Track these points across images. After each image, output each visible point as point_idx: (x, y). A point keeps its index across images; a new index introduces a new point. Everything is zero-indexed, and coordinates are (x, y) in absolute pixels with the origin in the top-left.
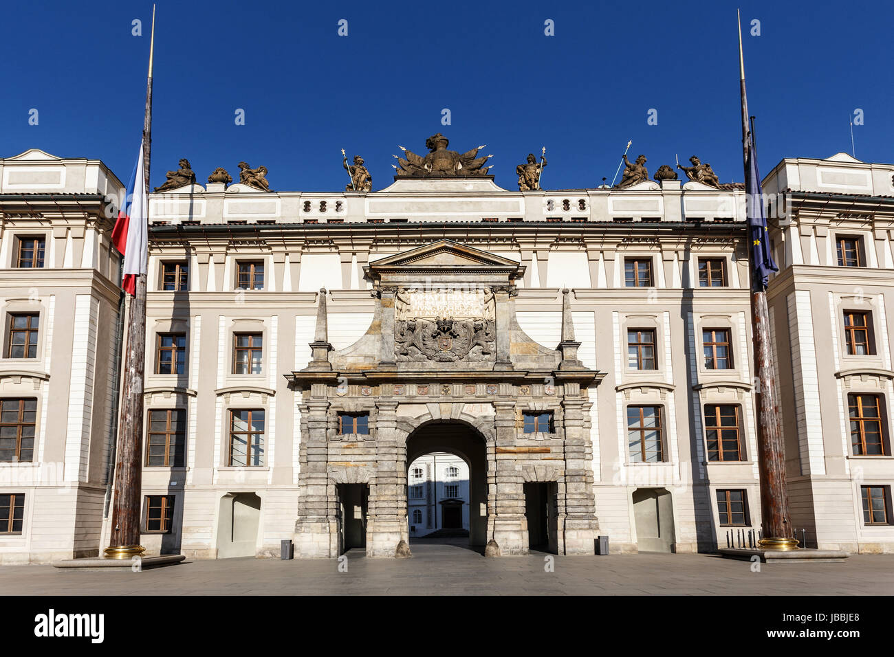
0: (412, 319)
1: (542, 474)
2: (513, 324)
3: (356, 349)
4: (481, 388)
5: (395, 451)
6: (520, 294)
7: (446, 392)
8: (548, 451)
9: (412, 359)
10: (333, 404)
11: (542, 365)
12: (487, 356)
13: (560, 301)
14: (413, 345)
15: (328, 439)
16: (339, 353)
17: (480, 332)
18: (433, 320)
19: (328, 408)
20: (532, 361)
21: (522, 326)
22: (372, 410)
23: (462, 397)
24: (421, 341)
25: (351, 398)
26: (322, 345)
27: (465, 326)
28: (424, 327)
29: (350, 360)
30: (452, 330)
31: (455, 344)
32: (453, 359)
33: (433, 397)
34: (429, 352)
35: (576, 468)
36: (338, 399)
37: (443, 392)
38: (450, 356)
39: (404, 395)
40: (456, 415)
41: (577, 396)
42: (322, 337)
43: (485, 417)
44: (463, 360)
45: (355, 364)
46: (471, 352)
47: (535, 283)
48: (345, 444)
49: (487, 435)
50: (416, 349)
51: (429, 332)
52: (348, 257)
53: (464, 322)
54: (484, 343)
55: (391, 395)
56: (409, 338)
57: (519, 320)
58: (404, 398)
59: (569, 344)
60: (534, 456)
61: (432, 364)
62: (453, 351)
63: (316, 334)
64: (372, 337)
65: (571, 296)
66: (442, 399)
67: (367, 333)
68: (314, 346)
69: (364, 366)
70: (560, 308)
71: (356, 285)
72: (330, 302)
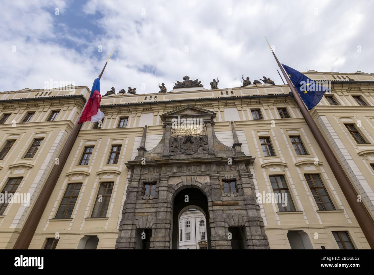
0: (176, 136)
1: (237, 220)
2: (214, 137)
3: (155, 150)
4: (204, 168)
5: (165, 205)
6: (216, 124)
7: (189, 170)
8: (237, 204)
9: (176, 154)
10: (142, 178)
11: (228, 155)
12: (205, 152)
13: (230, 126)
14: (176, 147)
15: (137, 199)
16: (148, 152)
17: (202, 140)
18: (184, 136)
19: (140, 180)
20: (223, 153)
21: (218, 138)
22: (158, 181)
23: (196, 172)
24: (179, 145)
25: (150, 174)
26: (142, 149)
27: (196, 138)
28: (181, 139)
29: (152, 155)
30: (191, 140)
31: (193, 146)
32: (192, 153)
33: (184, 173)
34: (183, 151)
35: (253, 215)
36: (144, 175)
37: (188, 170)
38: (190, 152)
39: (171, 172)
40: (194, 182)
41: (245, 170)
42: (143, 145)
43: (206, 183)
44: (196, 153)
45: (154, 157)
46: (199, 150)
47: (220, 120)
48: (143, 201)
49: (208, 194)
50: (177, 149)
51: (183, 141)
52: (156, 114)
53: (196, 137)
54: (203, 145)
55: (166, 172)
56: (175, 144)
57: (216, 135)
58: (171, 173)
59: (237, 144)
60: (231, 207)
61: (183, 156)
62: (192, 149)
63: (141, 144)
64: (161, 145)
65: (234, 124)
66: (187, 173)
67: (159, 143)
68: (139, 149)
69: (157, 158)
70: (231, 129)
71: (158, 124)
72: (148, 131)
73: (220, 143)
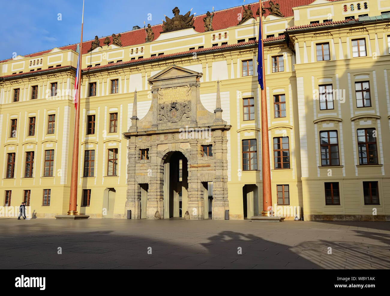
0: (163, 103)
1: (207, 178)
2: (198, 101)
3: (146, 119)
5: (156, 167)
6: (201, 86)
8: (209, 166)
9: (163, 122)
10: (137, 146)
11: (209, 121)
12: (188, 119)
13: (216, 87)
14: (163, 115)
15: (136, 163)
16: (140, 121)
17: (186, 106)
18: (170, 102)
19: (136, 148)
20: (205, 120)
21: (202, 102)
22: (150, 148)
23: (179, 139)
24: (166, 113)
25: (143, 143)
26: (135, 118)
27: (181, 105)
28: (167, 106)
29: (144, 124)
30: (176, 107)
31: (178, 113)
32: (177, 121)
33: (169, 140)
34: (169, 119)
35: (219, 174)
36: (139, 143)
37: (173, 138)
38: (175, 120)
39: (160, 140)
40: (177, 149)
41: (220, 137)
42: (135, 114)
43: (187, 149)
44: (180, 121)
45: (145, 126)
46: (183, 117)
47: (207, 80)
48: (141, 165)
49: (188, 159)
50: (164, 117)
51: (169, 108)
52: (144, 74)
53: (180, 103)
54: (187, 112)
55: (155, 140)
56: (162, 112)
57: (201, 99)
58: (160, 142)
59: (219, 110)
60: (204, 168)
61: (169, 124)
62: (177, 117)
63: (133, 113)
64: (151, 112)
65: (220, 83)
66: (172, 141)
67: (149, 111)
68: (132, 119)
69: (148, 127)
70: (216, 90)
71: (146, 89)
72: (138, 97)
73: (203, 109)
